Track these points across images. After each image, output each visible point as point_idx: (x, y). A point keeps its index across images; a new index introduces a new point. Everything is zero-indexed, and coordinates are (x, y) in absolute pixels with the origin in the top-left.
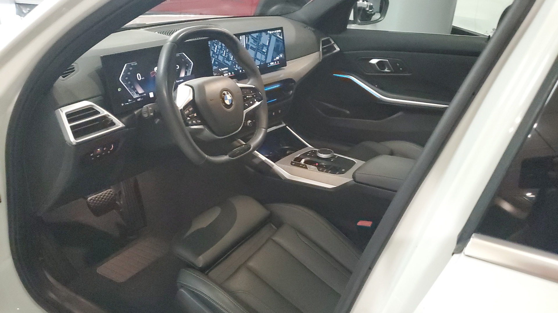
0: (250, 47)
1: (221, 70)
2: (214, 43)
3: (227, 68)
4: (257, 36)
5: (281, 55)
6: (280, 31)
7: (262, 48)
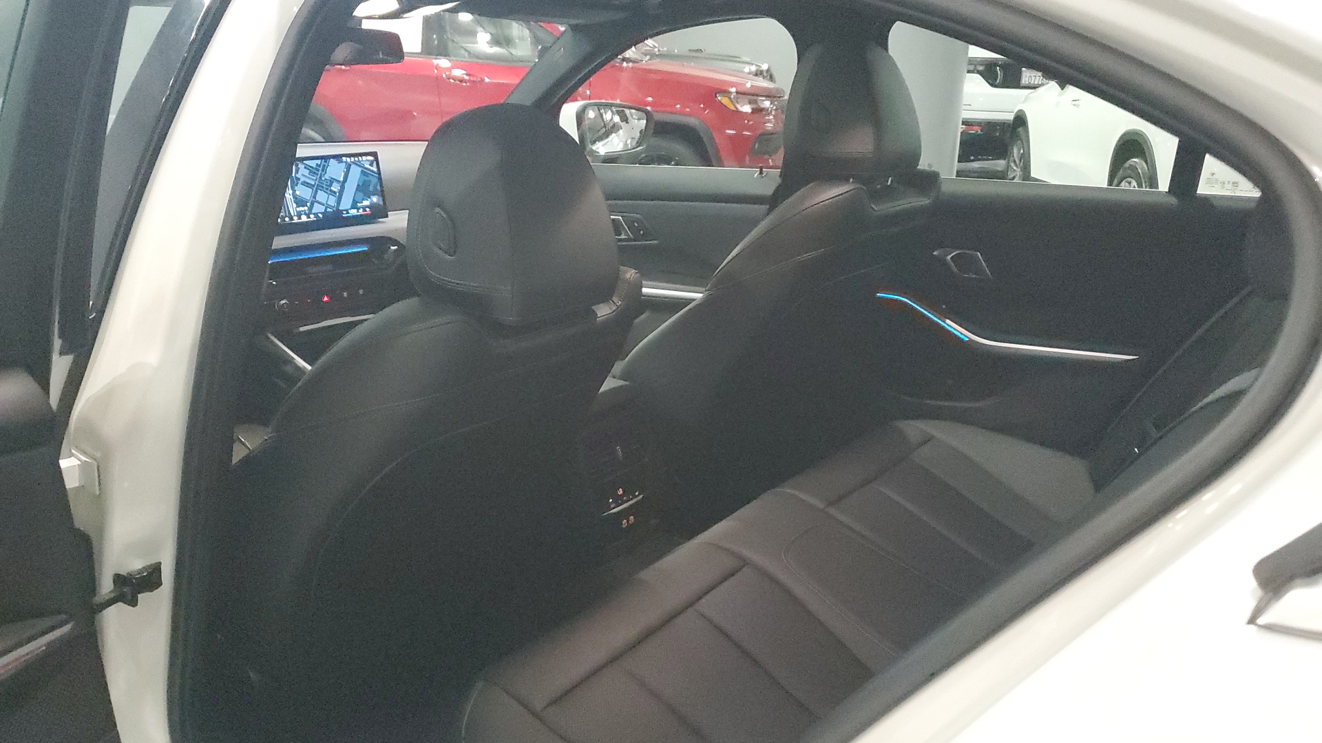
0: (300, 182)
4: (317, 164)
5: (375, 199)
6: (371, 158)
7: (329, 184)
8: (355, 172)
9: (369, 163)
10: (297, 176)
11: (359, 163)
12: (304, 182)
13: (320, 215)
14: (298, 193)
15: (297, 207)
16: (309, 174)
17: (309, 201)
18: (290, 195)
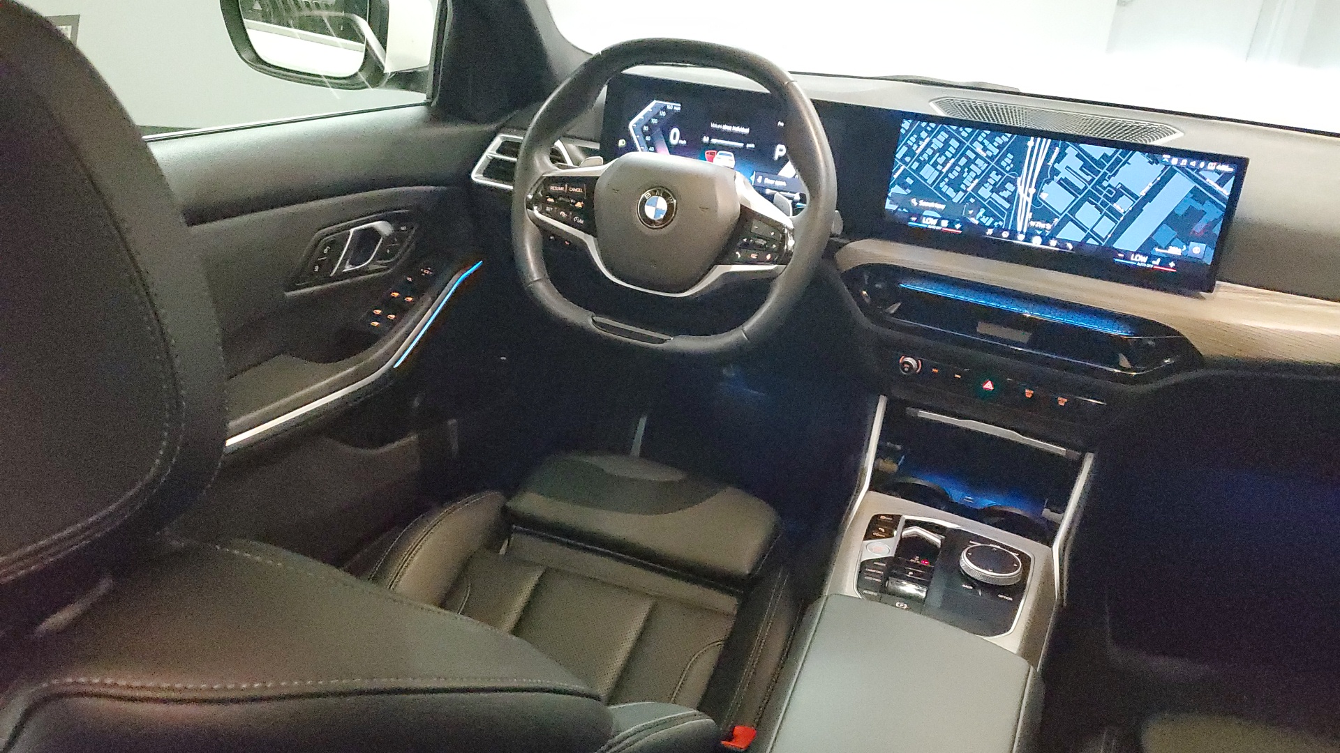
0: (1057, 178)
1: (918, 203)
2: (921, 129)
3: (943, 207)
4: (1105, 154)
5: (1197, 249)
6: (1225, 168)
7: (1111, 196)
8: (1180, 187)
9: (1218, 176)
10: (1056, 166)
11: (1193, 173)
12: (1066, 180)
13: (1070, 246)
14: (1044, 196)
15: (1033, 219)
16: (1081, 169)
17: (1061, 214)
18: (1028, 195)
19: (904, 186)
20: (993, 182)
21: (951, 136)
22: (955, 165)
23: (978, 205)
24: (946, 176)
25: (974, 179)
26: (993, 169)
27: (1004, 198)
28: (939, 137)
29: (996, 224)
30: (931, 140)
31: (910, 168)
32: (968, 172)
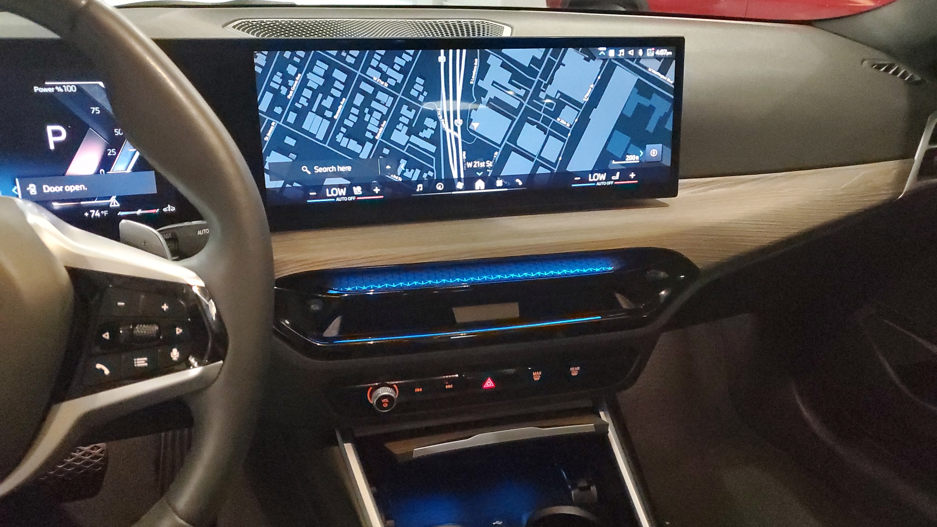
0: (485, 100)
1: (312, 170)
2: (285, 63)
3: (349, 168)
4: (534, 58)
5: (654, 151)
6: (664, 52)
7: (552, 110)
9: (658, 64)
10: (481, 83)
11: (634, 64)
12: (496, 100)
13: (519, 182)
14: (475, 125)
15: (468, 160)
16: (510, 82)
17: (500, 146)
18: (456, 129)
19: (285, 150)
20: (406, 121)
21: (332, 66)
22: (350, 105)
23: (396, 156)
24: (341, 123)
25: (381, 122)
26: (402, 102)
27: (425, 139)
28: (315, 69)
29: (425, 175)
30: (305, 77)
31: (285, 122)
32: (371, 113)
